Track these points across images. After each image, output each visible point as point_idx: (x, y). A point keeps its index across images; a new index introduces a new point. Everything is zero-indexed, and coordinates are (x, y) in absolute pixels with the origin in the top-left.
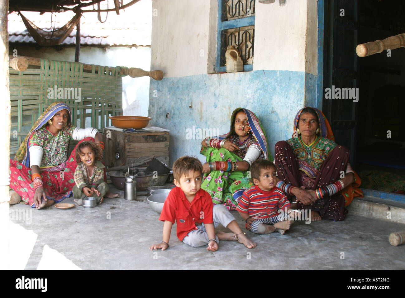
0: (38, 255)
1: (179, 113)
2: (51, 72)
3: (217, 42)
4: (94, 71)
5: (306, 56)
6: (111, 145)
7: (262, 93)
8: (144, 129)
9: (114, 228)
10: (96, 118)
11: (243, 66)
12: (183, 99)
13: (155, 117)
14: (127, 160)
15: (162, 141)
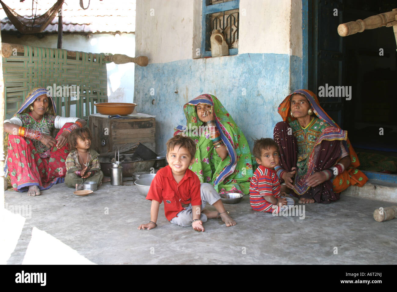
0: (28, 237)
1: (165, 99)
2: (35, 59)
3: (202, 26)
4: (78, 58)
5: (290, 39)
6: (97, 132)
7: (248, 77)
8: (130, 115)
9: (102, 211)
10: (81, 105)
11: (229, 50)
12: (169, 84)
13: (140, 103)
14: (114, 146)
15: (148, 127)
